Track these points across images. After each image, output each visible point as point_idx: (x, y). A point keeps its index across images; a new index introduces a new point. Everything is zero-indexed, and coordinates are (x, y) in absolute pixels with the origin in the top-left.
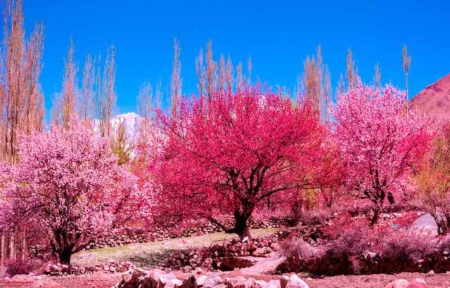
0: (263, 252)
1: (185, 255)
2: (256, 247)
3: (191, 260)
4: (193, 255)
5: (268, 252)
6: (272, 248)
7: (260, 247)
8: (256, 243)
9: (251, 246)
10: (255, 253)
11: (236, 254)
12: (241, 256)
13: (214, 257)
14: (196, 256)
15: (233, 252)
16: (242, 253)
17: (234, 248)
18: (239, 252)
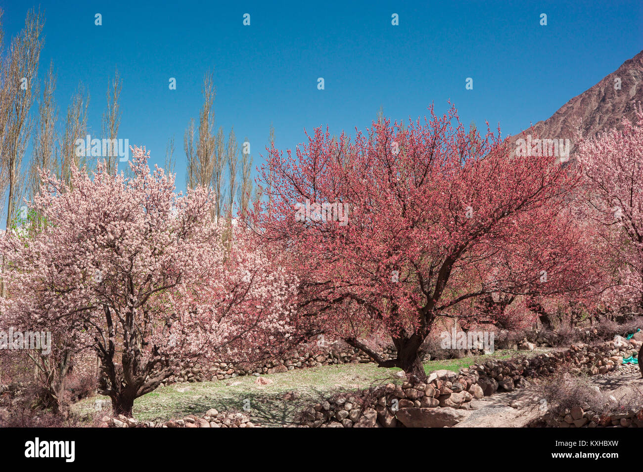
0: (460, 400)
1: (331, 403)
2: (450, 391)
3: (342, 412)
4: (344, 404)
5: (467, 400)
6: (472, 393)
7: (457, 390)
8: (449, 383)
9: (442, 390)
10: (448, 401)
11: (419, 403)
12: (427, 406)
13: (379, 407)
14: (349, 406)
15: (413, 400)
16: (429, 401)
17: (414, 393)
18: (422, 399)
